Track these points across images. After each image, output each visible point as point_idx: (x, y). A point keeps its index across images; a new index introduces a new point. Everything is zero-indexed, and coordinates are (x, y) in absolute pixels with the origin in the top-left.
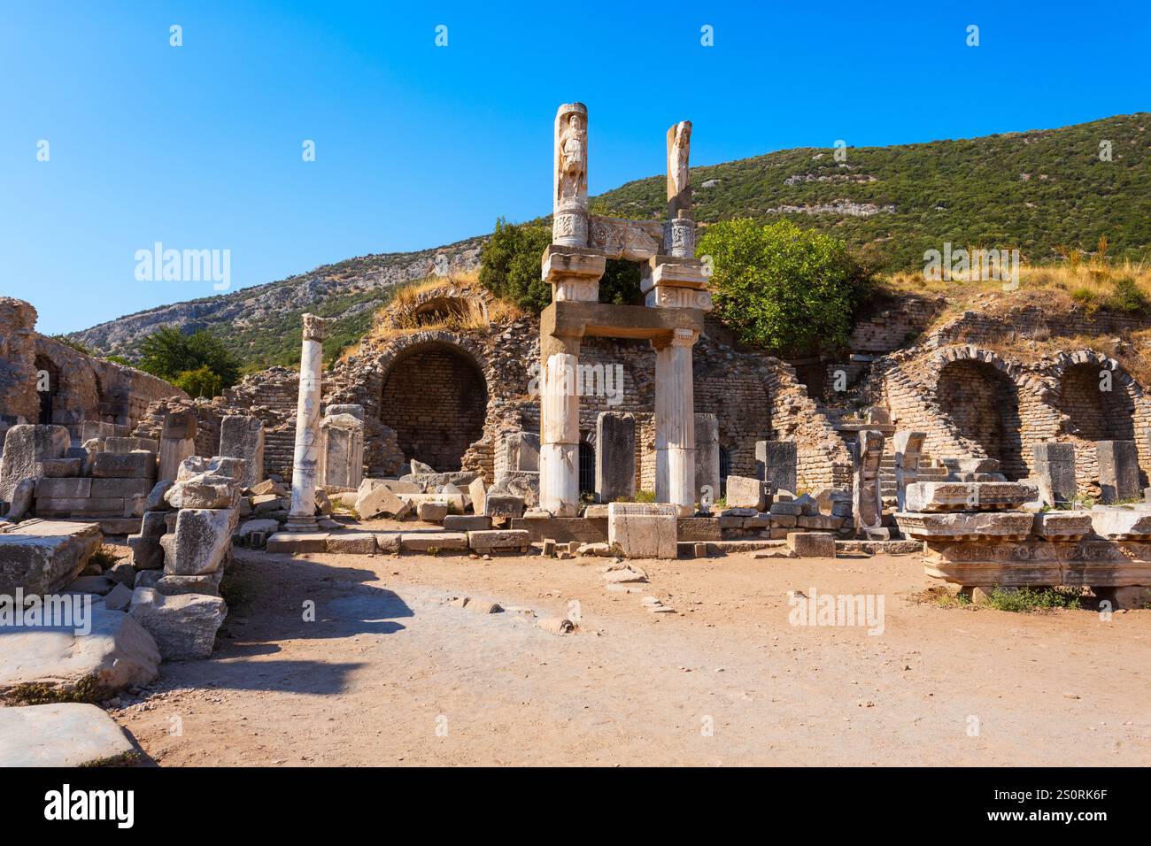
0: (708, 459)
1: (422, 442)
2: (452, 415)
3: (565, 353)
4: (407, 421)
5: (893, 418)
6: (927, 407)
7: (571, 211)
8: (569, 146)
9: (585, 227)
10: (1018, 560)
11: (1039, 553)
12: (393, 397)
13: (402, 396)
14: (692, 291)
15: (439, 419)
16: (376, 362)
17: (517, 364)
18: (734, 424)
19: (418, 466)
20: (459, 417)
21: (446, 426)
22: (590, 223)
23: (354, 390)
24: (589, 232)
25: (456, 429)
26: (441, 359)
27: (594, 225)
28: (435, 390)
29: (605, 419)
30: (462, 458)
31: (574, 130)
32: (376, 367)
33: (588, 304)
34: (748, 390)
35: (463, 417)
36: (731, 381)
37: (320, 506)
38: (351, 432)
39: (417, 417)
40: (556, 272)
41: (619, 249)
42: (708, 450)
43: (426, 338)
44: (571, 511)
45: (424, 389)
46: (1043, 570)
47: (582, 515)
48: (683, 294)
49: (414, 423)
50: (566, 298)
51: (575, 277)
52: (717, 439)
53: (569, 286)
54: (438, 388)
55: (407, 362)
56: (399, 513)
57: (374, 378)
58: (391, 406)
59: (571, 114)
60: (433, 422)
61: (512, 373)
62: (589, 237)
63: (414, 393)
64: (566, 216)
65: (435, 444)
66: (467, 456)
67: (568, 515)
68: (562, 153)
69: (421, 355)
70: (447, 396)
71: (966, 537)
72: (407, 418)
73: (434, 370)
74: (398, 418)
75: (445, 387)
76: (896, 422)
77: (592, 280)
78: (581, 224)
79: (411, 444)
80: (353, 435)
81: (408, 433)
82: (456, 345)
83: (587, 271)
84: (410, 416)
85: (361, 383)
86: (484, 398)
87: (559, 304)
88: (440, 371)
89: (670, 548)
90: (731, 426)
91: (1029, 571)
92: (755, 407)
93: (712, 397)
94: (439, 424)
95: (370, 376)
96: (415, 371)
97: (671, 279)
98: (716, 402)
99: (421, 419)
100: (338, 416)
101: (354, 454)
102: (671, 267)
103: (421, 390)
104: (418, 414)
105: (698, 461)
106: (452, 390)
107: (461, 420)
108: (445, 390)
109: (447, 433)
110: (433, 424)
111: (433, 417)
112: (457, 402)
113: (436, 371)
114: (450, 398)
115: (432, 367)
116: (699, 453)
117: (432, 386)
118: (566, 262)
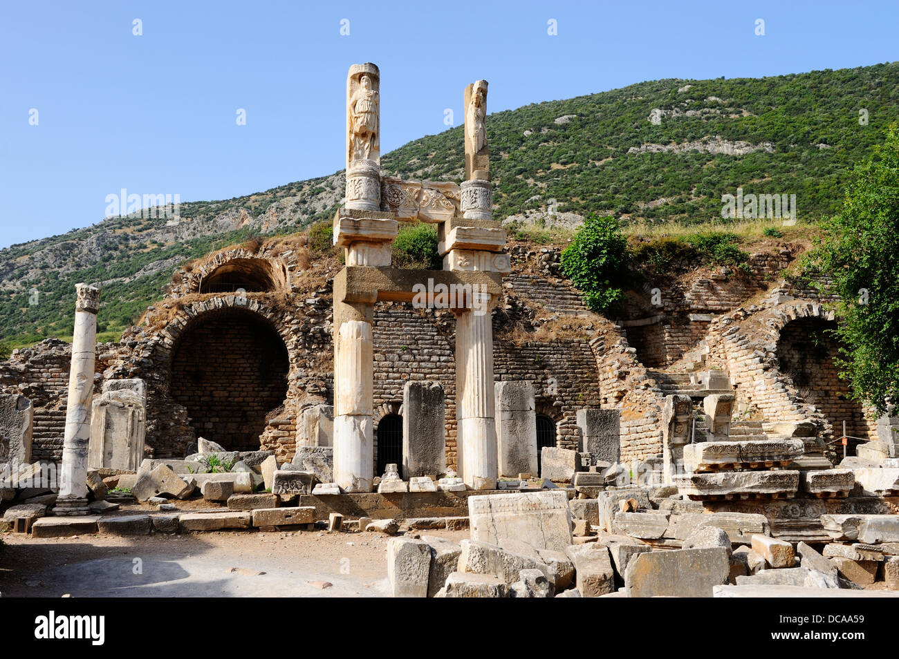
0: (524, 430)
1: (217, 419)
2: (251, 389)
3: (357, 320)
4: (200, 397)
5: (733, 382)
6: (766, 369)
7: (364, 174)
8: (360, 108)
9: (377, 190)
11: (809, 510)
12: (184, 370)
13: (195, 369)
14: (489, 253)
15: (236, 394)
16: (164, 332)
17: (321, 331)
19: (206, 445)
20: (259, 391)
21: (244, 401)
22: (382, 185)
23: (138, 364)
24: (382, 195)
25: (256, 404)
26: (239, 327)
27: (387, 187)
28: (233, 361)
29: (411, 388)
30: (260, 436)
31: (365, 90)
32: (163, 338)
33: (380, 268)
34: (575, 355)
35: (263, 391)
37: (93, 488)
38: (131, 409)
39: (211, 392)
40: (346, 237)
41: (413, 211)
42: (524, 419)
43: (221, 304)
44: (364, 486)
45: (220, 360)
47: (375, 490)
48: (479, 256)
49: (208, 399)
50: (357, 264)
51: (367, 240)
52: (533, 408)
53: (360, 250)
54: (236, 360)
56: (180, 494)
57: (161, 349)
58: (183, 380)
59: (361, 75)
60: (229, 397)
61: (315, 341)
62: (382, 199)
63: (208, 365)
64: (357, 178)
65: (232, 422)
66: (266, 433)
67: (361, 491)
68: (353, 113)
69: (216, 323)
70: (245, 368)
71: (737, 495)
72: (199, 393)
73: (231, 339)
74: (190, 393)
75: (243, 358)
76: (736, 386)
77: (385, 244)
78: (373, 187)
79: (204, 423)
80: (134, 412)
81: (200, 409)
82: (253, 311)
83: (379, 235)
84: (203, 391)
85: (147, 355)
86: (286, 368)
87: (350, 270)
88: (237, 340)
94: (236, 400)
95: (158, 347)
96: (210, 341)
97: (467, 241)
99: (216, 394)
100: (117, 392)
101: (135, 434)
102: (465, 230)
103: (216, 362)
104: (212, 389)
105: (512, 432)
106: (250, 361)
107: (261, 394)
108: (242, 361)
109: (245, 408)
110: (230, 399)
111: (230, 392)
112: (257, 374)
113: (233, 341)
114: (249, 370)
115: (229, 336)
116: (515, 425)
117: (228, 357)
118: (356, 226)
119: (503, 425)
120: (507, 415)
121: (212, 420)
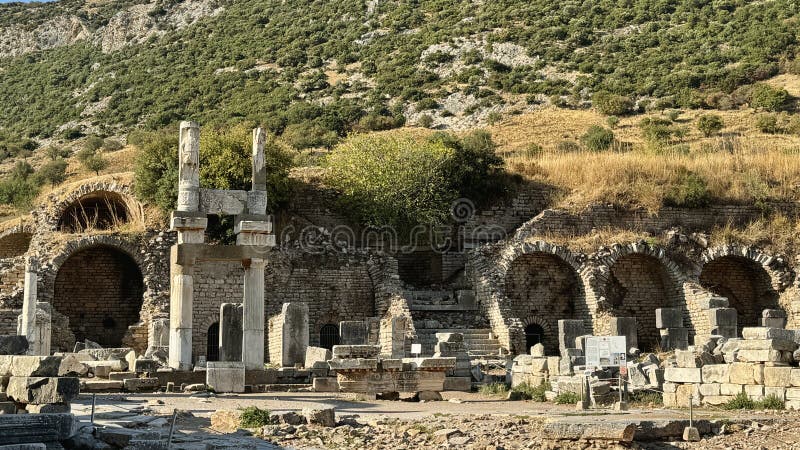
2: (114, 302)
3: (183, 274)
4: (75, 307)
5: (478, 299)
7: (188, 189)
8: (186, 148)
9: (196, 198)
10: (375, 380)
11: (384, 377)
13: (71, 287)
14: (262, 235)
15: (103, 305)
16: (51, 262)
18: (345, 306)
19: (89, 344)
20: (120, 303)
21: (109, 311)
22: (200, 194)
24: (200, 200)
25: (117, 313)
26: (105, 255)
27: (203, 195)
28: (99, 281)
29: (225, 309)
30: (123, 338)
31: (190, 137)
32: (51, 266)
33: (197, 245)
34: (356, 279)
35: (123, 303)
36: (342, 272)
39: (84, 304)
40: (177, 227)
41: (218, 209)
42: (301, 329)
43: (93, 241)
44: (186, 368)
45: (90, 280)
46: (386, 385)
47: (192, 370)
48: (257, 237)
49: (81, 309)
50: (184, 242)
51: (189, 229)
52: (308, 320)
53: (187, 234)
54: (102, 279)
56: (82, 372)
57: (49, 275)
58: (62, 295)
59: (188, 128)
62: (199, 203)
63: (81, 284)
64: (185, 192)
67: (184, 370)
68: (183, 152)
70: (109, 286)
71: (350, 370)
72: (75, 305)
74: (68, 305)
75: (108, 278)
76: (479, 303)
77: (200, 231)
78: (194, 196)
81: (76, 317)
82: (117, 247)
83: (196, 226)
84: (78, 303)
87: (179, 246)
88: (104, 265)
89: (241, 387)
91: (380, 385)
92: (362, 293)
94: (103, 310)
96: (83, 266)
97: (248, 229)
99: (87, 305)
101: (45, 337)
102: (247, 223)
103: (87, 281)
104: (85, 301)
105: (293, 336)
106: (114, 281)
107: (122, 305)
108: (108, 281)
109: (110, 316)
110: (98, 309)
111: (98, 304)
112: (119, 291)
113: (100, 265)
114: (113, 287)
115: (97, 262)
116: (294, 331)
117: (96, 277)
118: (183, 222)
119: (286, 333)
120: (289, 325)
121: (85, 325)
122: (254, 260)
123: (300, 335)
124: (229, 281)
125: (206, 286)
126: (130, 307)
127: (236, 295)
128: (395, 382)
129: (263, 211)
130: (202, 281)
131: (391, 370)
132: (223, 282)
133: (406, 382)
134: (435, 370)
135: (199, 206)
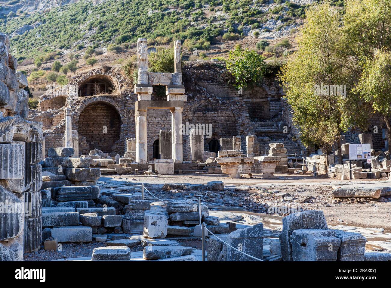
1: (95, 141)
3: (142, 116)
4: (89, 133)
7: (142, 73)
8: (141, 52)
11: (245, 166)
12: (83, 123)
13: (86, 123)
14: (180, 95)
16: (76, 111)
18: (221, 131)
19: (97, 151)
22: (149, 75)
24: (148, 78)
25: (109, 135)
26: (102, 107)
27: (150, 75)
28: (100, 120)
29: (162, 132)
31: (143, 47)
32: (76, 113)
33: (148, 101)
34: (227, 117)
35: (111, 130)
36: (220, 113)
39: (93, 131)
40: (138, 92)
41: (158, 83)
42: (200, 142)
44: (145, 162)
45: (95, 119)
46: (246, 170)
47: (148, 164)
48: (177, 96)
49: (92, 134)
50: (141, 100)
51: (144, 93)
52: (203, 138)
53: (142, 96)
54: (101, 119)
55: (88, 109)
58: (82, 127)
63: (91, 121)
66: (114, 147)
67: (143, 164)
68: (140, 54)
69: (94, 106)
70: (104, 122)
71: (227, 163)
72: (89, 132)
73: (99, 111)
74: (85, 132)
76: (290, 128)
77: (149, 94)
78: (146, 76)
80: (75, 141)
81: (89, 138)
83: (147, 91)
84: (90, 131)
86: (120, 123)
87: (139, 102)
88: (101, 112)
89: (172, 171)
90: (220, 131)
92: (230, 123)
93: (212, 120)
95: (75, 116)
96: (91, 112)
97: (173, 93)
98: (214, 122)
99: (94, 132)
101: (76, 147)
102: (172, 89)
104: (93, 130)
105: (196, 146)
106: (107, 119)
107: (111, 132)
108: (104, 119)
109: (105, 137)
110: (100, 134)
111: (99, 131)
112: (109, 124)
113: (100, 112)
114: (106, 123)
115: (98, 110)
116: (197, 144)
117: (98, 118)
118: (141, 89)
119: (193, 144)
120: (194, 141)
121: (93, 141)
122: (176, 108)
123: (200, 146)
124: (163, 119)
125: (152, 122)
126: (115, 132)
127: (166, 126)
128: (250, 168)
129: (180, 83)
130: (150, 119)
131: (248, 163)
132: (160, 119)
133: (256, 169)
134: (271, 162)
135: (148, 81)
